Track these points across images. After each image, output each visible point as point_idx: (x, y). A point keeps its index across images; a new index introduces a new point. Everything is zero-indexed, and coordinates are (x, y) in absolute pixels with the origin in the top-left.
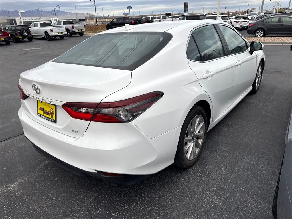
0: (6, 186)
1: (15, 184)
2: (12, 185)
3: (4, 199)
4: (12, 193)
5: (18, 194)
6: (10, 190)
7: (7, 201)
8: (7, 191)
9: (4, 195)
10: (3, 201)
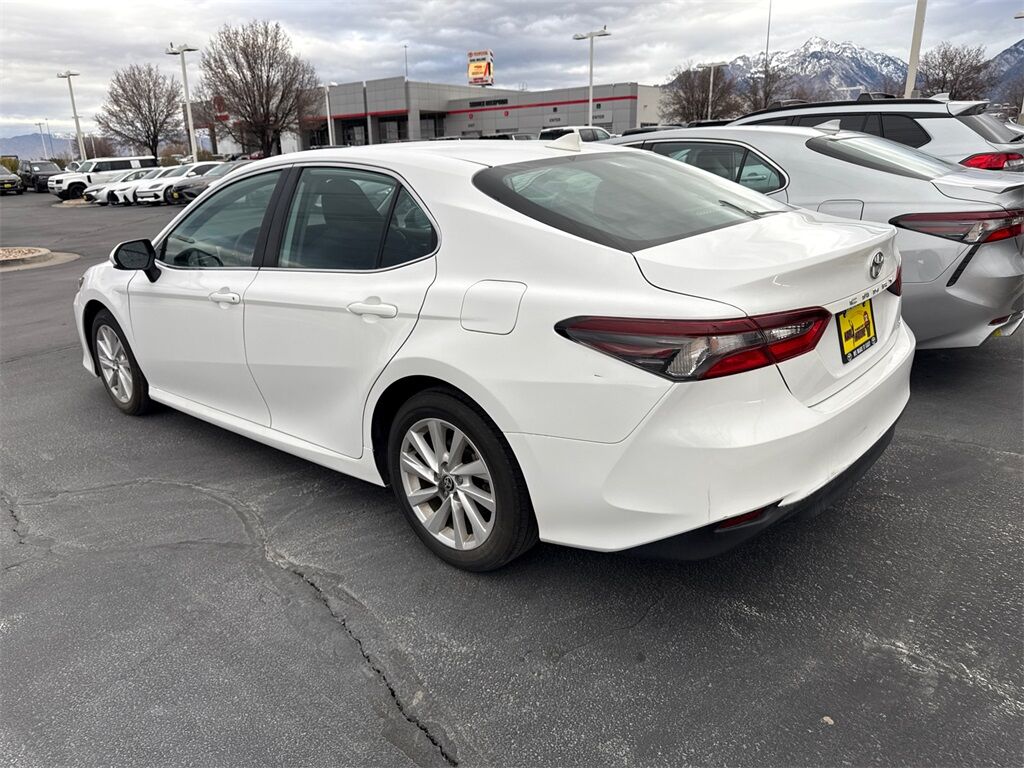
0: (914, 666)
1: (894, 644)
2: (901, 653)
3: (963, 646)
4: (932, 636)
5: (927, 622)
6: (922, 647)
7: (966, 634)
8: (932, 652)
9: (950, 652)
10: (971, 643)
